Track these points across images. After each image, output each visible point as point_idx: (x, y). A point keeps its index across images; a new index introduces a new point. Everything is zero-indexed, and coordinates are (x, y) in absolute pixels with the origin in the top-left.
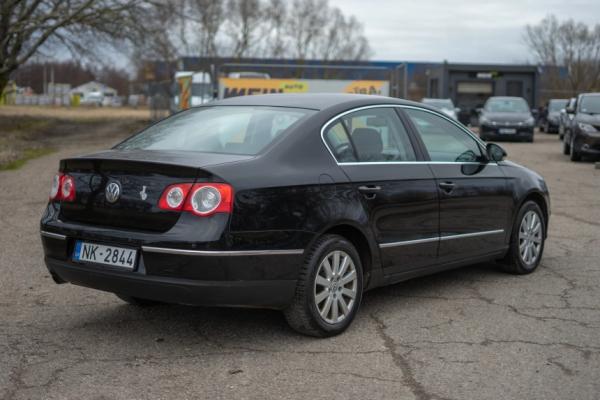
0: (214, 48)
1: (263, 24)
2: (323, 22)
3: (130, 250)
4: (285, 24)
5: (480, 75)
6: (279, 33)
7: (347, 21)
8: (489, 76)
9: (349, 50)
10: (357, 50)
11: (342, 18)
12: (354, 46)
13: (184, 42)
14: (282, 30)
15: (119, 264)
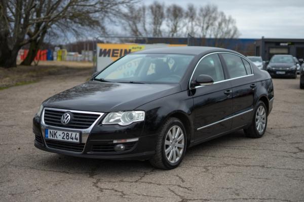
0: (160, 32)
1: (184, 20)
2: (215, 19)
4: (195, 20)
5: (281, 44)
6: (192, 24)
7: (227, 18)
8: (287, 44)
9: (228, 32)
10: (232, 33)
11: (225, 17)
12: (230, 30)
13: (145, 30)
14: (194, 23)
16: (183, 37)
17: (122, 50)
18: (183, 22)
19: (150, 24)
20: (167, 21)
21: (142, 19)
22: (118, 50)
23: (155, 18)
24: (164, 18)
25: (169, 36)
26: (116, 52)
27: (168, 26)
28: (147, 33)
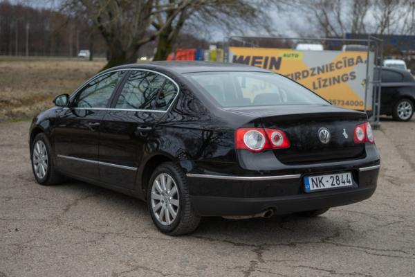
0: (363, 25)
1: (401, 9)
3: (346, 174)
13: (340, 22)
15: (342, 185)
16: (398, 33)
17: (267, 59)
18: (399, 11)
19: (348, 14)
20: (375, 10)
21: (335, 5)
22: (261, 58)
23: (355, 6)
24: (371, 5)
25: (376, 31)
26: (257, 60)
27: (375, 17)
28: (342, 27)
